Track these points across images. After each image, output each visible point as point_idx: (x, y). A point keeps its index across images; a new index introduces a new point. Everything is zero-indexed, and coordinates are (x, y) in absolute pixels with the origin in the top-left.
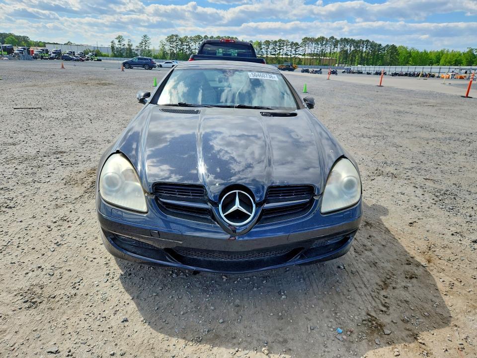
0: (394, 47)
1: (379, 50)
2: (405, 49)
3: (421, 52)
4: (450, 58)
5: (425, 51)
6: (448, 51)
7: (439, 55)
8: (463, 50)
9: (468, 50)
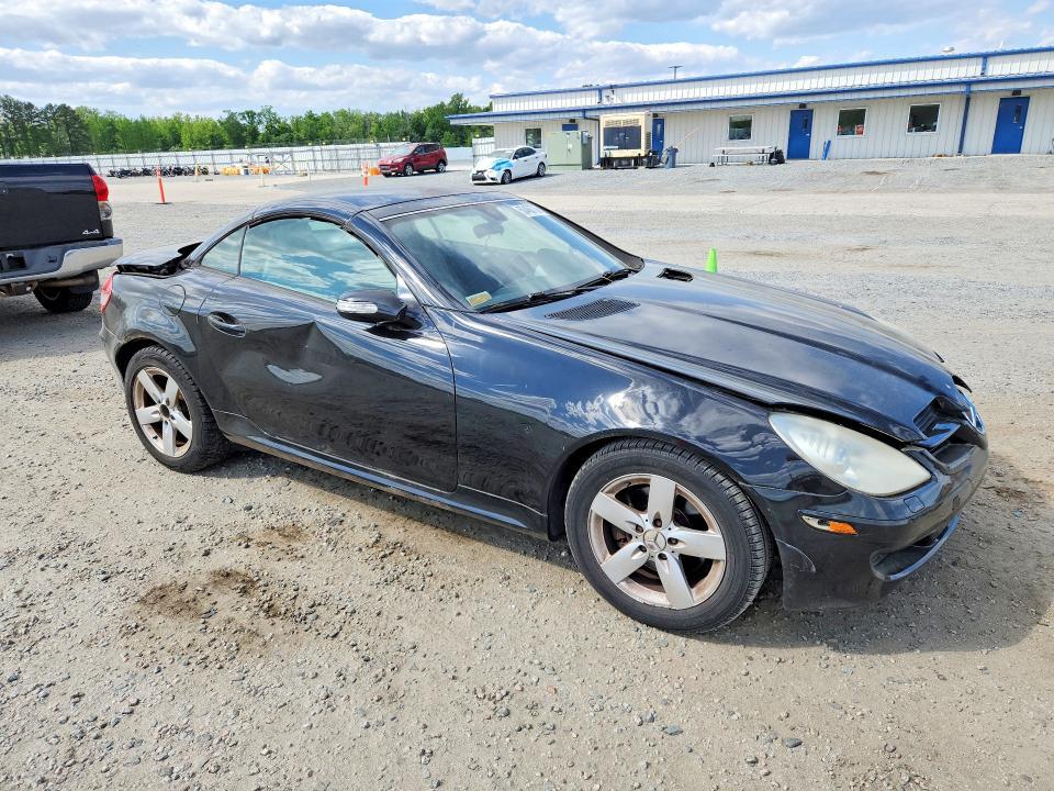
0: (64, 109)
1: (30, 118)
2: (94, 113)
3: (136, 122)
4: (199, 132)
5: (143, 119)
6: (188, 118)
7: (173, 127)
8: (217, 115)
9: (225, 116)
